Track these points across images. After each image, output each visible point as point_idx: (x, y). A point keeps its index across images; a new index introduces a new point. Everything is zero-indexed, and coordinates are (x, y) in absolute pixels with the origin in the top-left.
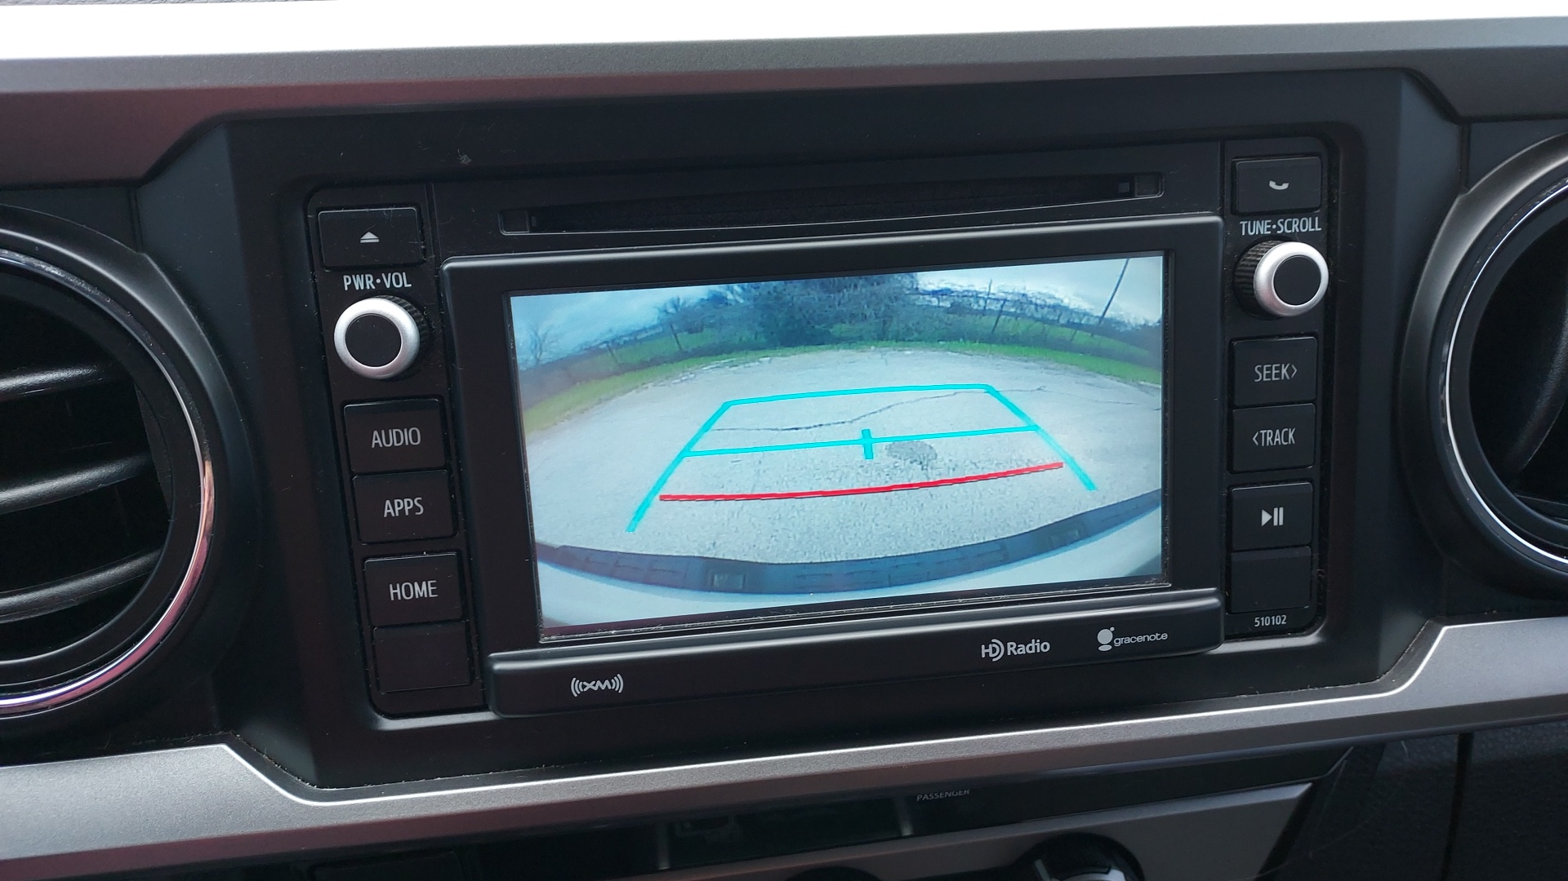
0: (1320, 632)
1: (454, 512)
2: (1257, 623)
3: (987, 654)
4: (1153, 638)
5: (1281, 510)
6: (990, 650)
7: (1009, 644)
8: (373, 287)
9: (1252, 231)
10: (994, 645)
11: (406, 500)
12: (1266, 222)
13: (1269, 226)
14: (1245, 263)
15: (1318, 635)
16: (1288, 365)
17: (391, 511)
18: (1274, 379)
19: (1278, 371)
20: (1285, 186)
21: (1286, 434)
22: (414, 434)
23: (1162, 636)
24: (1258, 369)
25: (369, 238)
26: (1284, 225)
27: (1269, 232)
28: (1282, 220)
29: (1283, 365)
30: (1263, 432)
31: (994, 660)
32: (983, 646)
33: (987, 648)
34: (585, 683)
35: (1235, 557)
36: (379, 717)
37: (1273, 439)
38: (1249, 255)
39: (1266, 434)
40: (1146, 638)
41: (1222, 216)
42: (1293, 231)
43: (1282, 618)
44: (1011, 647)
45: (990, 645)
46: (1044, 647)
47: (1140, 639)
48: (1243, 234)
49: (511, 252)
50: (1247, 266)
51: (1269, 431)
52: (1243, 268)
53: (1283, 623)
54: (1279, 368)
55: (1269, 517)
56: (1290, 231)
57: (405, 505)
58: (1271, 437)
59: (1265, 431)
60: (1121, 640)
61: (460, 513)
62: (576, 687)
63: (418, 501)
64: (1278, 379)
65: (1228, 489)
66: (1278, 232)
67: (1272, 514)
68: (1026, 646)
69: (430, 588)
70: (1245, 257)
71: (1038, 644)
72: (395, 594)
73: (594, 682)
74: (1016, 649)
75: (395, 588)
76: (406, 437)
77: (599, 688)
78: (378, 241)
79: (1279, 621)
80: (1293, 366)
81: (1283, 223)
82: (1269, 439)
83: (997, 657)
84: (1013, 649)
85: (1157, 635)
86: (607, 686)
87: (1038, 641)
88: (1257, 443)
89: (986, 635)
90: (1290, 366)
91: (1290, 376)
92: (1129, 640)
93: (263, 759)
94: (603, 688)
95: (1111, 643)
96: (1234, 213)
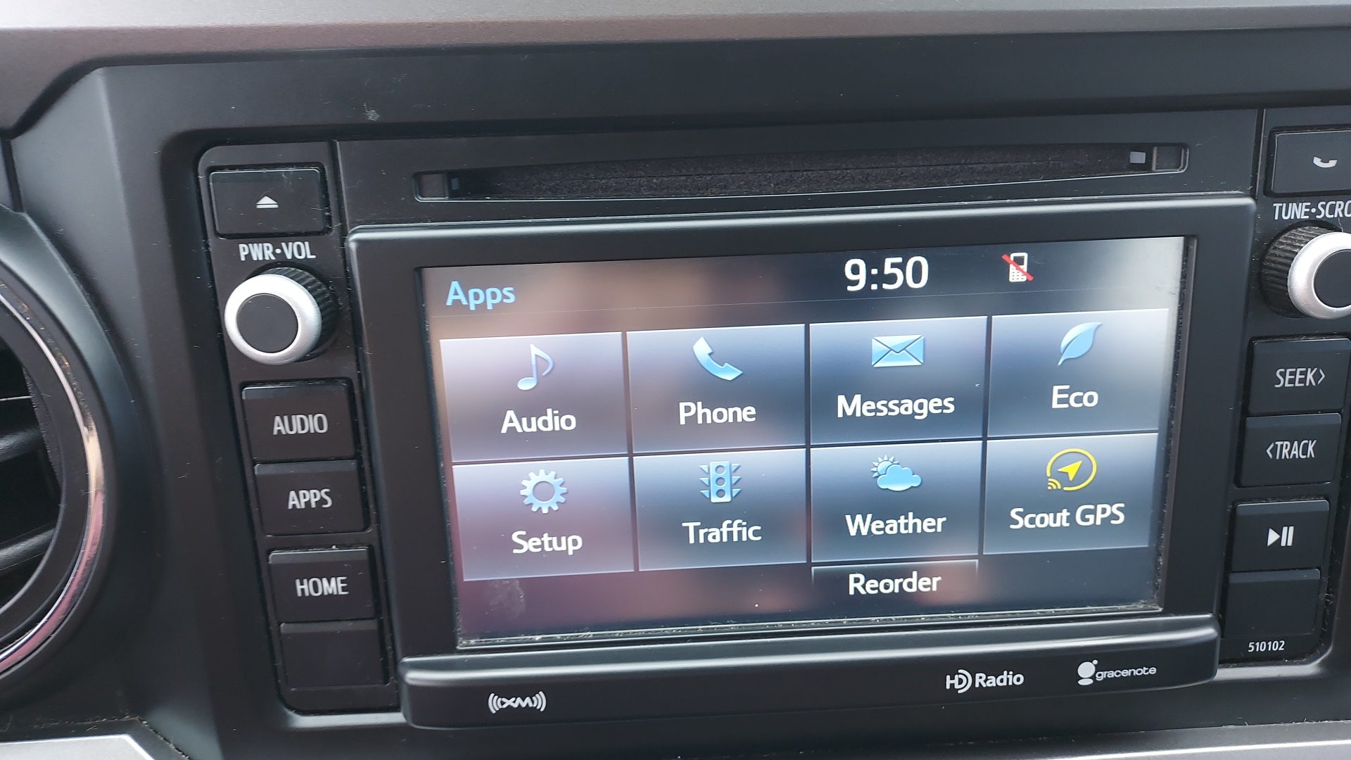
0: (1323, 661)
1: (365, 504)
2: (1251, 649)
3: (952, 685)
4: (1139, 672)
5: (1292, 529)
6: (956, 681)
7: (978, 675)
8: (273, 258)
9: (1286, 215)
10: (961, 676)
11: (312, 491)
12: (1305, 204)
13: (1308, 210)
14: (1277, 252)
15: (1321, 665)
16: (1316, 369)
17: (296, 502)
18: (1297, 384)
19: (1303, 377)
20: (1332, 163)
21: (1306, 446)
22: (320, 420)
23: (1150, 670)
24: (1281, 373)
25: (267, 202)
26: (1325, 208)
27: (1307, 217)
28: (1324, 203)
29: (1309, 370)
30: (1279, 443)
31: (960, 692)
32: (948, 677)
33: (952, 678)
34: (504, 700)
35: (1235, 579)
36: (291, 713)
37: (1290, 452)
38: (1283, 244)
39: (1282, 446)
40: (1132, 672)
41: (1253, 196)
42: (1336, 216)
43: (1280, 644)
44: (980, 679)
45: (956, 676)
46: (1017, 680)
47: (1126, 673)
48: (1276, 218)
49: (427, 222)
50: (1280, 256)
51: (1286, 443)
52: (1273, 258)
53: (1280, 649)
54: (1305, 373)
55: (1277, 536)
56: (1332, 216)
57: (311, 497)
58: (1288, 450)
59: (1282, 443)
60: (1104, 674)
61: (371, 506)
62: (495, 704)
63: (326, 493)
64: (1302, 385)
65: (1233, 503)
66: (1318, 217)
67: (1280, 533)
68: (996, 678)
69: (340, 585)
70: (1276, 245)
71: (1010, 677)
72: (303, 590)
73: (513, 699)
74: (985, 681)
75: (302, 584)
76: (312, 424)
77: (519, 705)
78: (276, 206)
79: (1277, 646)
80: (1321, 371)
81: (1324, 207)
82: (1285, 451)
83: (963, 689)
84: (982, 681)
85: (1145, 669)
86: (527, 705)
87: (1011, 673)
88: (1271, 456)
89: (952, 665)
90: (1318, 371)
91: (1316, 382)
92: (1112, 674)
93: (170, 750)
94: (524, 705)
95: (1093, 677)
96: (1267, 193)
